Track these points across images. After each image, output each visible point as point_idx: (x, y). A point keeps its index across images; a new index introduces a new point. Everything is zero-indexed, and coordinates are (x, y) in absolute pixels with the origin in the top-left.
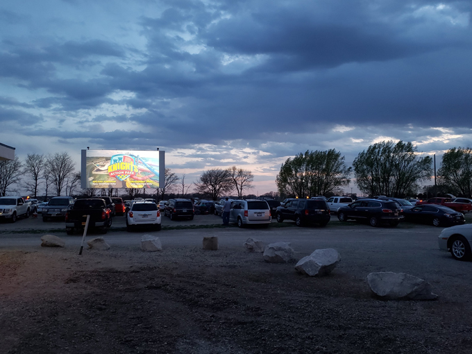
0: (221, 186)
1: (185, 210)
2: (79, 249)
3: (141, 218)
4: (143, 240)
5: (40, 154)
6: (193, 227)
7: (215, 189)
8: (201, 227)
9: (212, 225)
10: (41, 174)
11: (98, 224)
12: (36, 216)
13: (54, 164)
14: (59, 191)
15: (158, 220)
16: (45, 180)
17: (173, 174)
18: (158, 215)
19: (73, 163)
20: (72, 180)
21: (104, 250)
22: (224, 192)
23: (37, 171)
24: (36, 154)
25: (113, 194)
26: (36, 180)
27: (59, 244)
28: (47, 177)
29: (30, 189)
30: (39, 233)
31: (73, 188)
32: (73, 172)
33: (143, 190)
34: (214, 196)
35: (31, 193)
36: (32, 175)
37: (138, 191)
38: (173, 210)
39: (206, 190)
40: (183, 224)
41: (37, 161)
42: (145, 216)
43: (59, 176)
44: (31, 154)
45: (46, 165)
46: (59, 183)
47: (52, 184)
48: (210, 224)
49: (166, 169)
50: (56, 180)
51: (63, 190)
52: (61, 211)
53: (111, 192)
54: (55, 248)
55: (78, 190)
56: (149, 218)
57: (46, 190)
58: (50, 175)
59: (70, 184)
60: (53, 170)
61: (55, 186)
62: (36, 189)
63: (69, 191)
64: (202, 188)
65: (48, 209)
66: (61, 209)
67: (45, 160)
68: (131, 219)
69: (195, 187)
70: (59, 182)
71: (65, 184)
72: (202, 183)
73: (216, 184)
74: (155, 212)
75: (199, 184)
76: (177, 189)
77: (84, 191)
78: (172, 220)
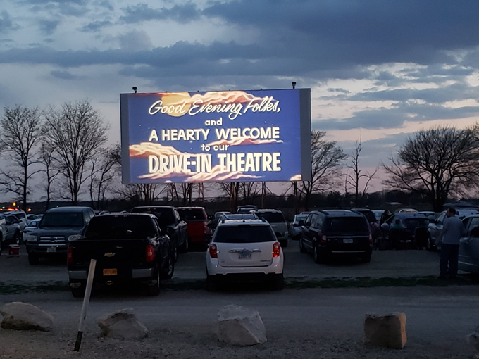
0: (456, 173)
1: (348, 239)
2: (76, 337)
3: (235, 259)
4: (221, 319)
5: (31, 108)
6: (363, 284)
7: (438, 179)
8: (385, 282)
9: (414, 278)
10: (35, 151)
11: (138, 273)
12: (15, 251)
13: (63, 128)
14: (75, 190)
15: (277, 265)
16: (44, 167)
17: (330, 145)
18: (276, 252)
19: (103, 125)
20: (101, 164)
21: (134, 340)
22: (462, 187)
23: (25, 145)
24: (23, 107)
25: (194, 195)
26: (25, 166)
27: (39, 323)
28: (47, 159)
29: (14, 187)
30: (14, 292)
31: (104, 184)
32: (104, 146)
33: (260, 186)
34: (437, 199)
35: (15, 196)
36: (14, 153)
37: (249, 188)
38: (319, 238)
39: (415, 184)
40: (340, 273)
41: (26, 124)
42: (244, 254)
43: (74, 157)
44: (12, 108)
45: (44, 131)
46: (75, 173)
47: (60, 176)
48: (408, 274)
49: (315, 131)
50: (68, 165)
51: (84, 187)
52: (66, 242)
53: (190, 192)
54: (29, 333)
55: (116, 188)
56: (254, 259)
57: (48, 190)
58: (55, 154)
59: (98, 175)
60: (61, 142)
61: (66, 180)
62: (25, 187)
63: (95, 189)
64: (406, 177)
65: (39, 236)
66: (66, 236)
67: (42, 122)
68: (213, 260)
69: (387, 176)
70: (74, 169)
71: (86, 174)
72: (404, 167)
73: (441, 167)
74: (267, 246)
75: (396, 169)
76: (342, 181)
77: (129, 191)
78: (318, 262)
